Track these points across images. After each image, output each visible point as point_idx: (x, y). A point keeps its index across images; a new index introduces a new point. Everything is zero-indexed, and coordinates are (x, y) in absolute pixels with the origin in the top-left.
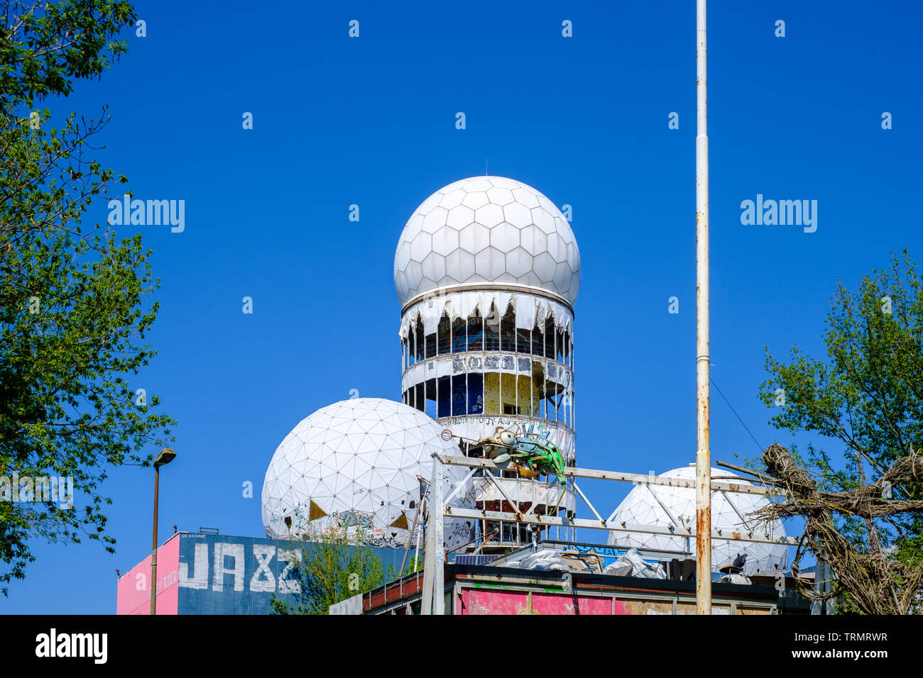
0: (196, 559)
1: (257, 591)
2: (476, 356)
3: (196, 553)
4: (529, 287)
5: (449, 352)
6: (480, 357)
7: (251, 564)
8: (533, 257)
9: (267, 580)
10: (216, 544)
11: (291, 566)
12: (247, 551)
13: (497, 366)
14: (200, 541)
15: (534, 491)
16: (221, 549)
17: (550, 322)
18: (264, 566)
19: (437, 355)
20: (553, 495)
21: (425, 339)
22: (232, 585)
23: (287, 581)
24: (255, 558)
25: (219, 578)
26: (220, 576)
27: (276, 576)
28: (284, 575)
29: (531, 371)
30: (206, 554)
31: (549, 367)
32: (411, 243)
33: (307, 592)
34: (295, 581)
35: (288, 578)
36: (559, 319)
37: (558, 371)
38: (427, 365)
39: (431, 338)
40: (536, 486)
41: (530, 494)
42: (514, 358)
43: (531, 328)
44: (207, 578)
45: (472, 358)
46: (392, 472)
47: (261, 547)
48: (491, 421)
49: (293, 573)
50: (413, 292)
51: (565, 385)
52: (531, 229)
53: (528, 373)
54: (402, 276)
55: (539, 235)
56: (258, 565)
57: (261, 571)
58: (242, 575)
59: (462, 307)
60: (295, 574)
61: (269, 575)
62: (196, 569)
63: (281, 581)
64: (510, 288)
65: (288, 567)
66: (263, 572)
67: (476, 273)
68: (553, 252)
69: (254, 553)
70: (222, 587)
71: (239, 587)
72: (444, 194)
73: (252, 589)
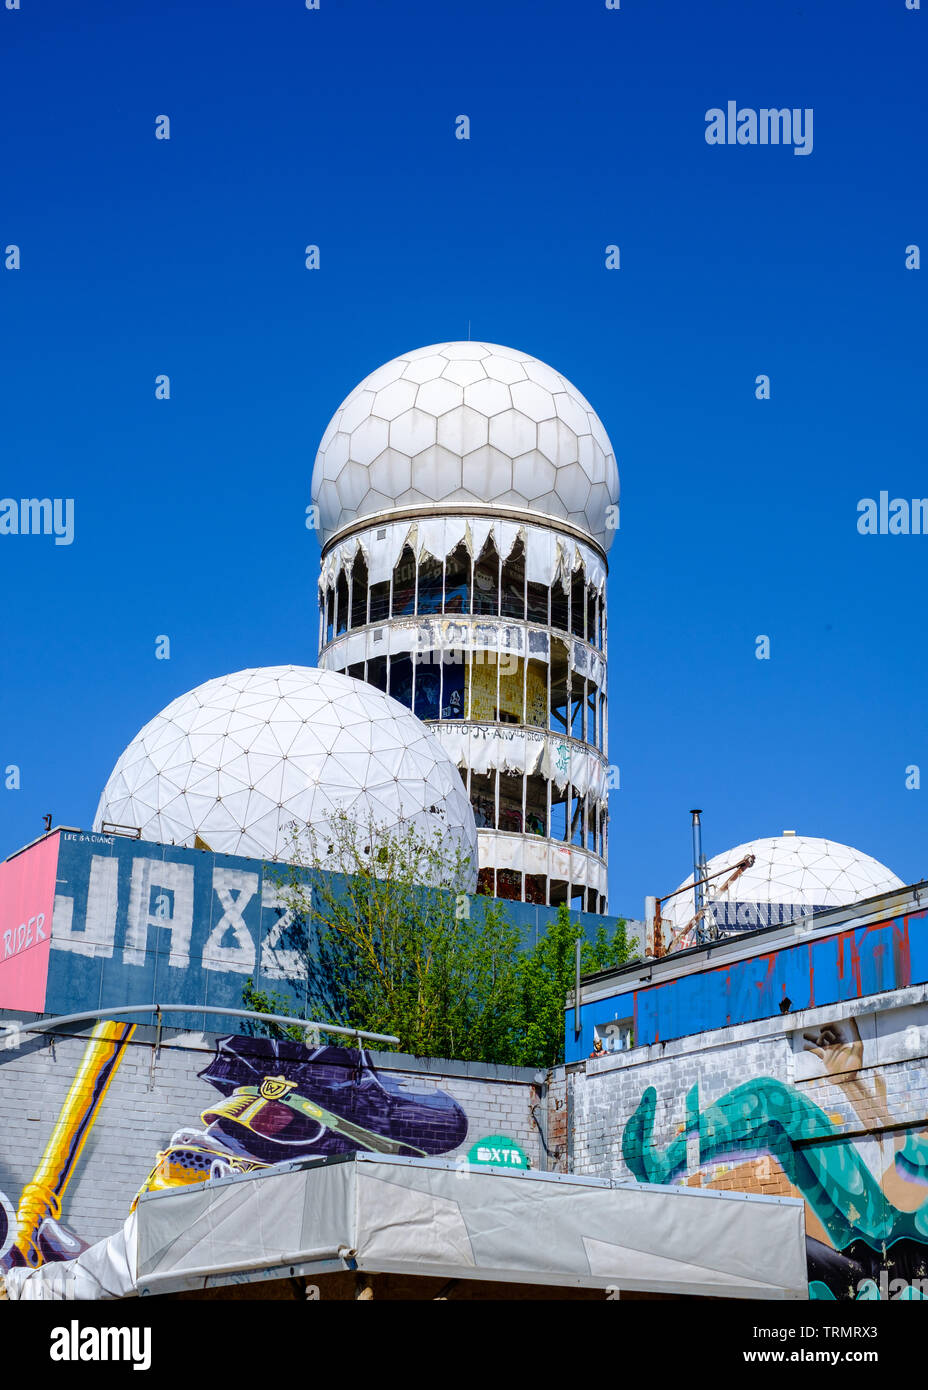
0: (92, 889)
1: (217, 969)
2: (459, 622)
3: (93, 877)
4: (548, 517)
5: (413, 613)
6: (466, 623)
7: (206, 910)
8: (557, 469)
9: (238, 947)
10: (135, 860)
11: (286, 921)
12: (200, 882)
13: (494, 640)
14: (103, 851)
15: (551, 858)
16: (146, 872)
17: (578, 577)
18: (233, 916)
19: (391, 618)
20: (579, 867)
21: (369, 592)
22: (166, 953)
23: (279, 953)
24: (216, 895)
25: (138, 935)
26: (140, 930)
27: (258, 939)
28: (274, 938)
29: (549, 654)
30: (114, 881)
31: (576, 650)
32: (350, 435)
33: (319, 978)
34: (295, 954)
35: (282, 945)
36: (591, 574)
37: (589, 659)
38: (372, 635)
39: (381, 588)
40: (554, 849)
41: (545, 862)
42: (523, 629)
43: (549, 583)
44: (112, 932)
45: (451, 624)
46: (351, 792)
47: (229, 874)
48: (481, 733)
49: (291, 937)
50: (349, 513)
51: (598, 683)
52: (553, 424)
53: (544, 657)
54: (331, 488)
55: (565, 436)
56: (221, 913)
57: (227, 927)
58: (187, 933)
59: (436, 541)
60: (295, 938)
61: (244, 935)
62: (90, 913)
63: (267, 952)
64: (518, 515)
65: (281, 922)
66: (231, 930)
67: (462, 487)
68: (587, 463)
69: (215, 886)
70: (143, 955)
71: (179, 959)
72: (409, 362)
73: (205, 965)
